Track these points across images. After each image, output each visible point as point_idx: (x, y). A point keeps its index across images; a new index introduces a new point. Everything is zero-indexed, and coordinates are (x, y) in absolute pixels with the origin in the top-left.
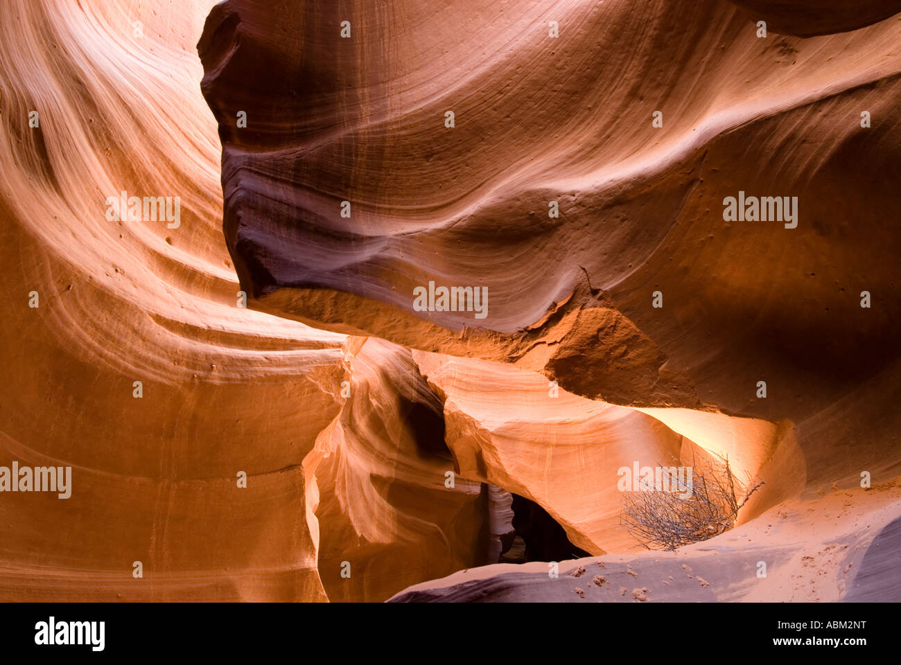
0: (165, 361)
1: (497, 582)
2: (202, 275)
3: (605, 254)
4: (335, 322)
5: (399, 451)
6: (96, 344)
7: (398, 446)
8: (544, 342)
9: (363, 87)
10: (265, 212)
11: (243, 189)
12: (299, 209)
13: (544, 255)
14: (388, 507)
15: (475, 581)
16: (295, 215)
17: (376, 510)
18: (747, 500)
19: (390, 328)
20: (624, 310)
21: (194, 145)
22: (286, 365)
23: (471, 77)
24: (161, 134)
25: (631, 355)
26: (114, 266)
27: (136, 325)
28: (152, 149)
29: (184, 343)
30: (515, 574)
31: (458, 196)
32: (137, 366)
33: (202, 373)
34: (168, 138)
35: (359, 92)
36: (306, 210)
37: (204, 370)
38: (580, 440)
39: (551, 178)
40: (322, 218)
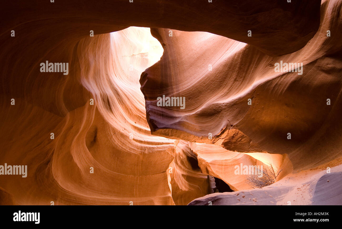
0: (136, 149)
1: (217, 197)
2: (143, 130)
3: (233, 116)
4: (172, 136)
5: (188, 168)
6: (121, 146)
7: (187, 167)
8: (221, 138)
9: (174, 86)
10: (155, 113)
11: (150, 108)
12: (162, 112)
13: (218, 118)
14: (187, 182)
15: (211, 197)
16: (161, 113)
17: (184, 183)
18: (278, 175)
19: (184, 137)
20: (239, 129)
21: (140, 102)
22: (161, 148)
23: (197, 81)
24: (133, 101)
25: (243, 140)
26: (124, 128)
27: (129, 141)
28: (131, 104)
29: (139, 144)
30: (221, 195)
31: (197, 107)
32: (130, 150)
33: (143, 151)
34: (134, 101)
35: (173, 87)
36: (164, 112)
37: (144, 150)
38: (230, 164)
39: (218, 101)
40: (167, 113)
